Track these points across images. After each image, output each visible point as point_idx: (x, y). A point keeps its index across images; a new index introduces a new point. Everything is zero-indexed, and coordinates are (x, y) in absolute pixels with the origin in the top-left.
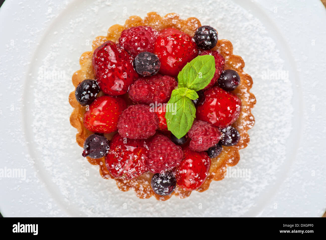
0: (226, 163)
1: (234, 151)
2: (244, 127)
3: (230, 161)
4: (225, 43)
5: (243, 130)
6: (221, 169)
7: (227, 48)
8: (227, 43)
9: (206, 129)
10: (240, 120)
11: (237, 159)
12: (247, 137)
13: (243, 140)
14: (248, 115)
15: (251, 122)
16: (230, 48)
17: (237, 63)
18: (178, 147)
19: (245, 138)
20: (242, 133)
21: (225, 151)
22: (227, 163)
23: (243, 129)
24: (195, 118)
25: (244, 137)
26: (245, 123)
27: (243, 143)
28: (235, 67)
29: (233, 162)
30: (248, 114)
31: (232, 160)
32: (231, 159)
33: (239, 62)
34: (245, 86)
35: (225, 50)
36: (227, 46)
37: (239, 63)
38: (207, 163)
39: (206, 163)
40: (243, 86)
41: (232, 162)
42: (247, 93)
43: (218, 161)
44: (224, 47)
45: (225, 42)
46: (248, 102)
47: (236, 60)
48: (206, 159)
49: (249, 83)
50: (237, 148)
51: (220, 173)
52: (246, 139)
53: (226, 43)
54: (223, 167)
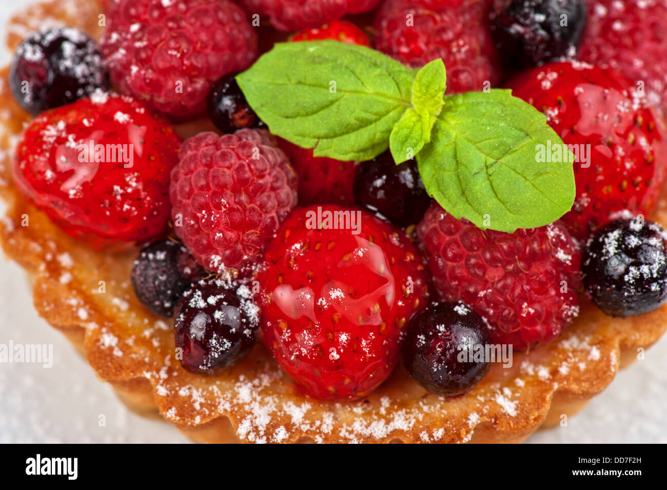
0: (102, 325)
1: (147, 360)
2: (245, 404)
3: (109, 340)
4: (605, 359)
5: (231, 402)
6: (82, 302)
7: (582, 366)
8: (606, 369)
9: (261, 189)
10: (275, 396)
11: (116, 369)
12: (199, 413)
13: (190, 396)
14: (294, 425)
15: (262, 433)
16: (583, 378)
17: (517, 402)
18: (200, 84)
19: (197, 406)
20: (219, 398)
21: (151, 330)
22: (104, 330)
23: (235, 401)
24: (311, 151)
25: (203, 401)
26: (260, 408)
27: (176, 394)
28: (502, 393)
29: (102, 347)
30: (298, 425)
31: (111, 349)
32: (117, 345)
33: (522, 410)
34: (418, 421)
35: (577, 360)
36: (591, 367)
37: (516, 409)
38: (119, 197)
39: (121, 191)
40: (421, 417)
41: (103, 344)
42: (391, 428)
43: (116, 301)
44: (590, 358)
45: (609, 360)
46: (351, 432)
47: (530, 400)
48: (134, 198)
49: (431, 436)
50: (158, 371)
51: (67, 298)
52: (194, 409)
53: (603, 364)
54: (90, 315)
